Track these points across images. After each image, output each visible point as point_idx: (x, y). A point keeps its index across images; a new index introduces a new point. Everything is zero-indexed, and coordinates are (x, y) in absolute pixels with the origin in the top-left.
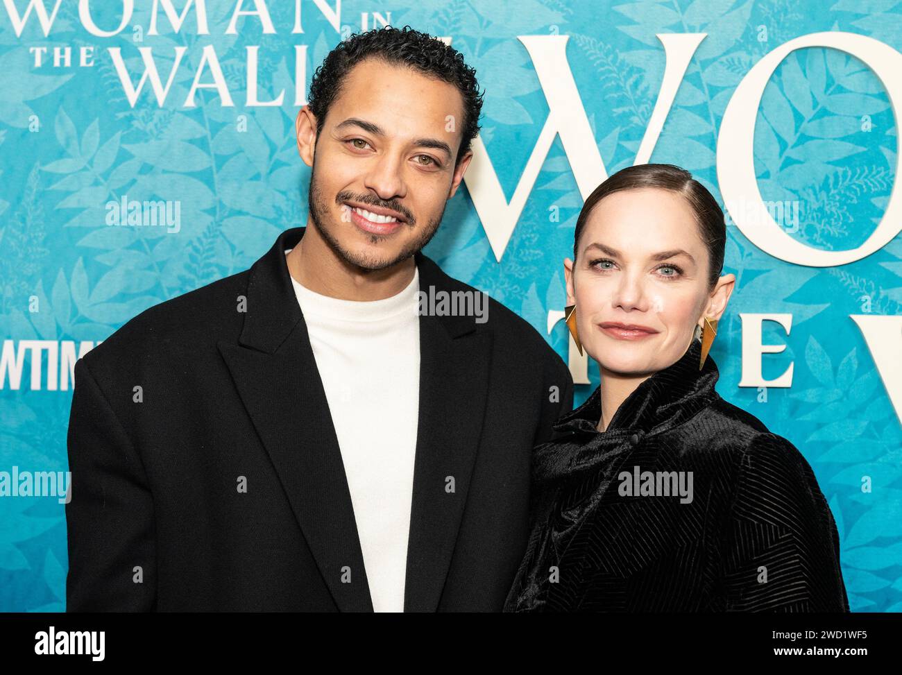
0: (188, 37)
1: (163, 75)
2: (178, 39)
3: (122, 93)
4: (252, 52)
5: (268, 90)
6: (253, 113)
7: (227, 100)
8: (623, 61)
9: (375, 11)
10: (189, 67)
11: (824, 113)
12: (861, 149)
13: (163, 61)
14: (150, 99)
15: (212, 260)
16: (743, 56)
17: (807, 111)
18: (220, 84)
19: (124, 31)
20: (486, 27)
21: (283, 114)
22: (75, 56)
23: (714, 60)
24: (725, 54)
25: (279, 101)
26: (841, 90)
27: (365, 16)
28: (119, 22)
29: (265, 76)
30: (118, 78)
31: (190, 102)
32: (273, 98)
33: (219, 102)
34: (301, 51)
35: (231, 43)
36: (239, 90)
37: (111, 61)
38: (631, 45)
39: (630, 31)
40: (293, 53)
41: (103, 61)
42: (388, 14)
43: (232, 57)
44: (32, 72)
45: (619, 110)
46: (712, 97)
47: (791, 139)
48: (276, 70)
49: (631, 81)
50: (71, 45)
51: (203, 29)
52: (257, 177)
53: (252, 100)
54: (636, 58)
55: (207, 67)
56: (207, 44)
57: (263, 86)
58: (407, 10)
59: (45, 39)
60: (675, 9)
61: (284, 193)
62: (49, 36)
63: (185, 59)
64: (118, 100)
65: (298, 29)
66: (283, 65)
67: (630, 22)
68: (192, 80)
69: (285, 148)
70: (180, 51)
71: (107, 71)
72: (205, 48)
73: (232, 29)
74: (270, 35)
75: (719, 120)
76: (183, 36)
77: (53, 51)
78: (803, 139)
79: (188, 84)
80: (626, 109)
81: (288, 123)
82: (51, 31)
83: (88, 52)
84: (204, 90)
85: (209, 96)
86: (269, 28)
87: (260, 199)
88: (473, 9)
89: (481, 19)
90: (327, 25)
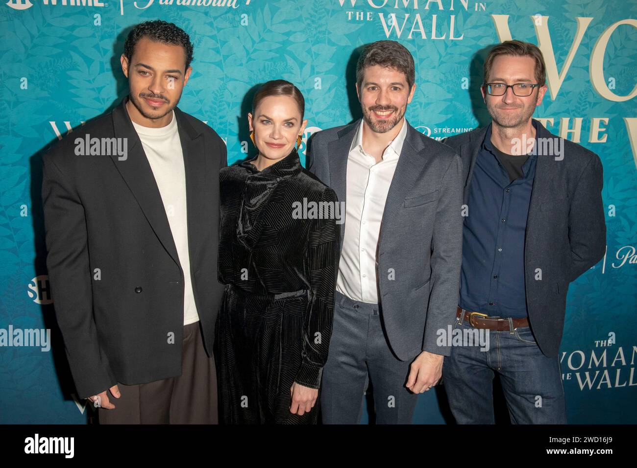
0: (410, 10)
1: (400, 25)
2: (406, 10)
3: (384, 32)
4: (435, 17)
5: (439, 33)
6: (434, 42)
7: (424, 37)
8: (563, 26)
9: (481, 2)
10: (410, 22)
11: (624, 47)
12: (633, 61)
13: (400, 19)
14: (395, 35)
15: (416, 100)
16: (601, 25)
17: (619, 47)
18: (422, 30)
19: (385, 6)
20: (519, 10)
21: (445, 43)
22: (365, 16)
23: (592, 27)
24: (595, 25)
25: (443, 38)
26: (629, 39)
27: (477, 4)
28: (383, 2)
29: (439, 27)
30: (382, 26)
31: (410, 37)
32: (442, 37)
33: (421, 37)
34: (453, 17)
35: (427, 13)
36: (429, 32)
37: (380, 19)
38: (567, 20)
39: (567, 15)
40: (450, 17)
41: (376, 18)
42: (485, 4)
43: (427, 19)
44: (348, 22)
45: (560, 45)
46: (590, 40)
47: (612, 57)
48: (443, 25)
49: (565, 34)
50: (363, 11)
51: (416, 7)
52: (434, 68)
53: (433, 37)
54: (568, 25)
55: (417, 23)
56: (417, 13)
57: (438, 31)
58: (492, 3)
59: (352, 8)
60: (581, 7)
61: (444, 74)
62: (354, 6)
63: (408, 19)
64: (382, 35)
65: (452, 8)
66: (445, 23)
67: (567, 11)
68: (411, 28)
69: (444, 57)
70: (407, 16)
71: (378, 23)
72: (417, 15)
73: (427, 8)
74: (442, 10)
75: (592, 49)
76: (408, 9)
77: (356, 13)
78: (616, 56)
79: (410, 30)
80: (563, 44)
81: (446, 46)
82: (355, 4)
83: (370, 14)
84: (416, 32)
85: (417, 35)
86: (441, 8)
87: (435, 76)
88: (515, 4)
89: (517, 7)
90: (463, 7)
